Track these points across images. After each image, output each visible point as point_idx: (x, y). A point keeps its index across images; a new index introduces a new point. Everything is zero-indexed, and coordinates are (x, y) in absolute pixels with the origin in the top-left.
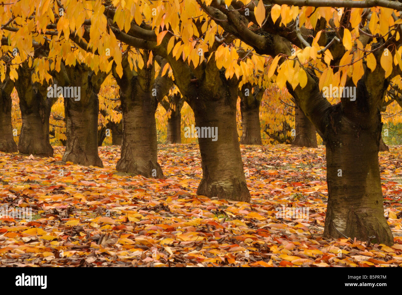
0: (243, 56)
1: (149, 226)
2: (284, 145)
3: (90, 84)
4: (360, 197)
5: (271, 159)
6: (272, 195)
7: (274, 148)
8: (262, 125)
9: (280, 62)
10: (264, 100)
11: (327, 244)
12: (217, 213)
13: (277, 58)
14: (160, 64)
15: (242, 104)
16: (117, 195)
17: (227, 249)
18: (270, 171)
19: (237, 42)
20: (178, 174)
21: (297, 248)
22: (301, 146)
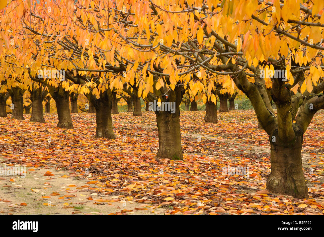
0: (70, 84)
1: (42, 136)
2: (85, 113)
3: (20, 93)
4: (106, 126)
5: (81, 117)
6: (81, 127)
7: (82, 114)
8: (78, 106)
9: (82, 86)
10: (78, 98)
11: (96, 139)
12: (63, 132)
13: (81, 85)
14: (44, 86)
15: (71, 99)
16: (31, 128)
17: (67, 141)
18: (80, 120)
19: (69, 80)
20: (50, 122)
21: (87, 140)
22: (91, 113)
